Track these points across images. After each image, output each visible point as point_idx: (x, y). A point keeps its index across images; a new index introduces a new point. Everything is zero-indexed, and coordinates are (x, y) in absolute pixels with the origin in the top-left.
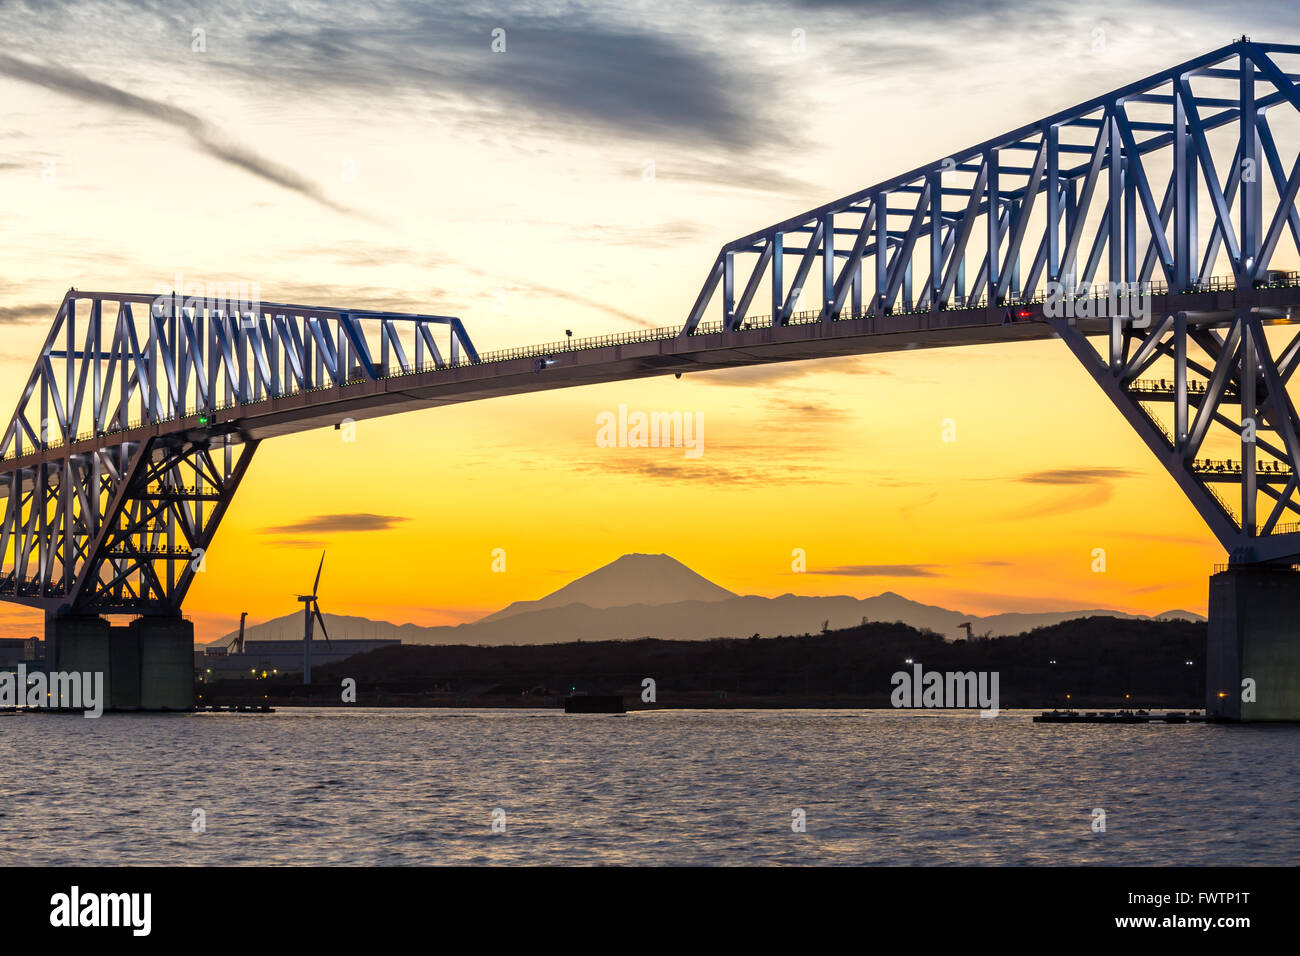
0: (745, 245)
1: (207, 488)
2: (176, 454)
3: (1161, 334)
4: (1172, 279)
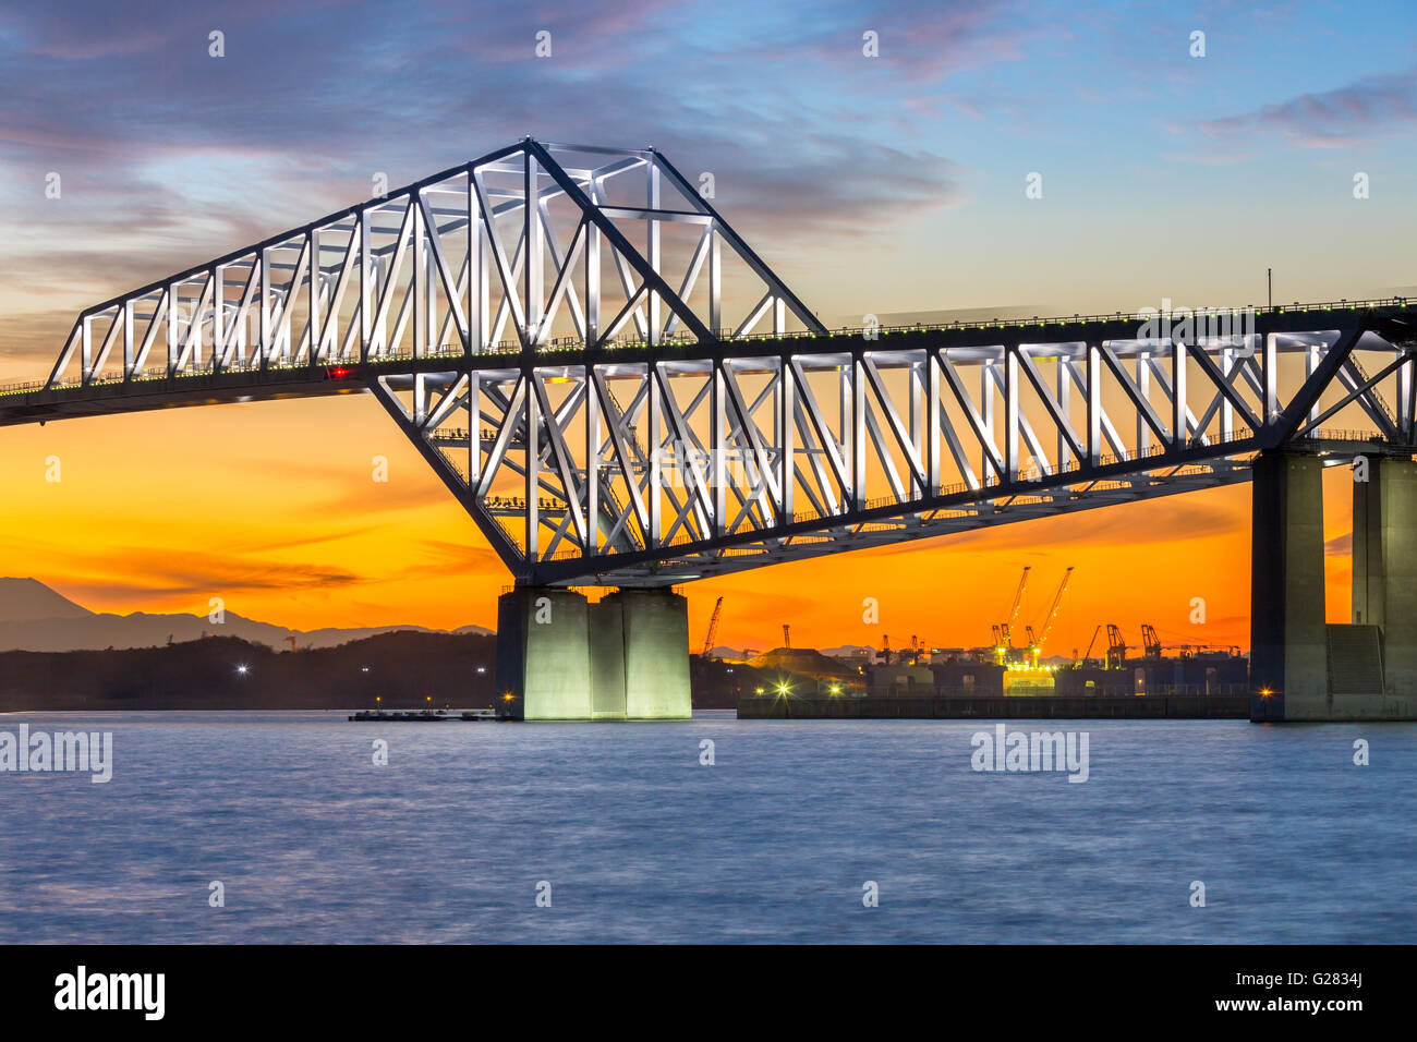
3: (458, 391)
4: (467, 344)
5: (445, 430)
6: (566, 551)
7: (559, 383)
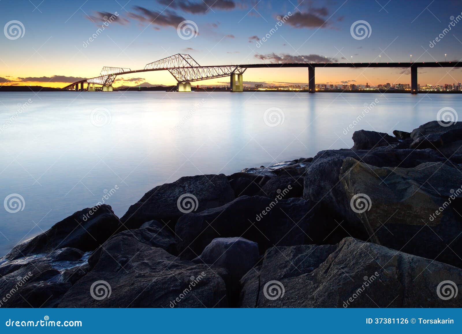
1: (113, 78)
2: (111, 76)
3: (174, 70)
4: (174, 67)
5: (173, 72)
6: (182, 80)
7: (181, 70)
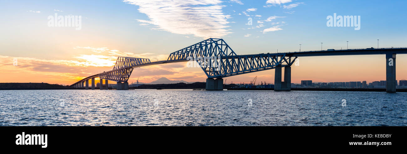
0: (172, 54)
1: (129, 72)
2: (127, 70)
